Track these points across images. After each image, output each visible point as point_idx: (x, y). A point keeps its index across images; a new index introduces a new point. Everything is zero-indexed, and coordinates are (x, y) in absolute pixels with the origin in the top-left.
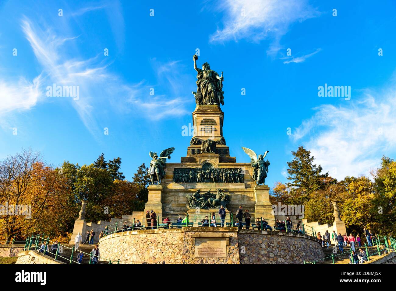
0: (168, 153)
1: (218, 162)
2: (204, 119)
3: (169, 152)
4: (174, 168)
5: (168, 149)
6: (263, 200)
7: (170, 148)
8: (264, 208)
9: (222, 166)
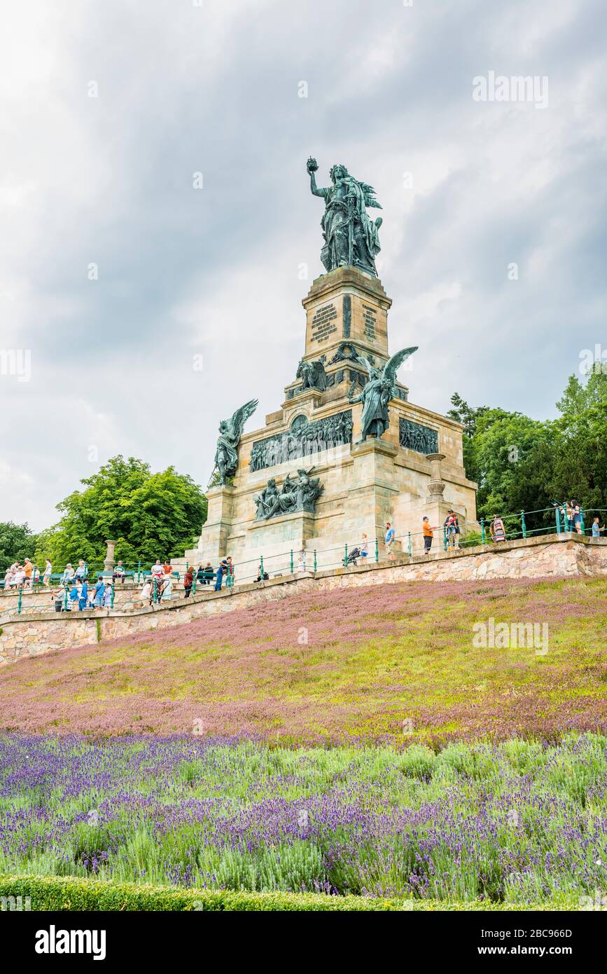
0: (247, 415)
1: (312, 411)
2: (319, 311)
3: (248, 412)
4: (252, 443)
5: (244, 407)
6: (364, 476)
7: (248, 404)
8: (362, 495)
9: (320, 415)
